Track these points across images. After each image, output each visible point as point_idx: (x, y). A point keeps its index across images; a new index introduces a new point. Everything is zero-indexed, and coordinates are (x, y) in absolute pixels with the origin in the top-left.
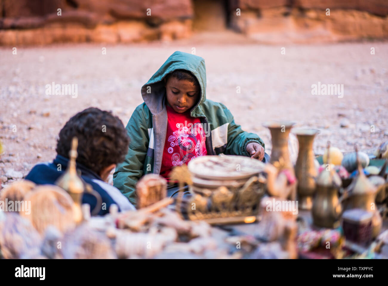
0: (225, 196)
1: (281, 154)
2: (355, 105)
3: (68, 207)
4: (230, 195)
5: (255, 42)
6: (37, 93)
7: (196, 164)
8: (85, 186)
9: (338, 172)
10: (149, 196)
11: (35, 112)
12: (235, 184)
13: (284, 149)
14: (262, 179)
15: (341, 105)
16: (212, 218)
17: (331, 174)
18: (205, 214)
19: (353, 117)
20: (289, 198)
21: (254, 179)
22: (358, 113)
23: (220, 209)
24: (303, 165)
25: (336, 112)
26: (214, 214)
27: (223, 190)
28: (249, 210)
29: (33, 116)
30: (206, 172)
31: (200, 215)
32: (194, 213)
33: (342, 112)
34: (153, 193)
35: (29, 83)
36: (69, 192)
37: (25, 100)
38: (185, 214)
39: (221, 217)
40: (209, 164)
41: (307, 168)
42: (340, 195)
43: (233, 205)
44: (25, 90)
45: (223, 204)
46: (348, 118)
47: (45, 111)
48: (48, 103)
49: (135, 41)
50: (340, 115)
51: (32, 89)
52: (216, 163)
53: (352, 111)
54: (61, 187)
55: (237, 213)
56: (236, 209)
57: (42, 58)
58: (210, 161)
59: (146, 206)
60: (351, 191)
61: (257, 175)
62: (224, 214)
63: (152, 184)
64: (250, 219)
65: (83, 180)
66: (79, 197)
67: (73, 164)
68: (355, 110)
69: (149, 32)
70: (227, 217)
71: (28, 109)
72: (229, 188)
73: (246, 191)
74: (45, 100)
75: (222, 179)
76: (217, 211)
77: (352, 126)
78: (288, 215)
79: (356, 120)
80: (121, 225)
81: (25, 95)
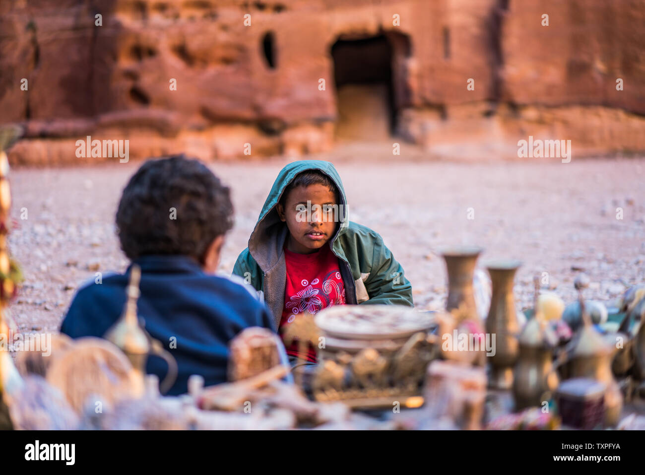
0: (373, 363)
1: (462, 298)
2: (600, 255)
3: (123, 375)
4: (382, 362)
5: (437, 159)
6: (81, 236)
7: (330, 317)
8: (150, 342)
9: (556, 328)
10: (252, 364)
11: (75, 264)
12: (390, 346)
13: (468, 291)
14: (431, 338)
15: (577, 254)
16: (353, 398)
17: (540, 327)
18: (341, 393)
19: (596, 272)
20: (475, 364)
21: (418, 338)
22: (605, 266)
23: (366, 383)
24: (499, 317)
25: (569, 264)
26: (354, 392)
27: (370, 354)
28: (411, 387)
29: (72, 269)
30: (343, 327)
31: (332, 393)
32: (322, 390)
33: (578, 264)
34: (259, 358)
35: (67, 221)
36: (125, 351)
37: (59, 245)
38: (309, 393)
39: (366, 397)
40: (350, 318)
41: (505, 321)
42: (554, 358)
43: (385, 379)
44: (60, 231)
45: (370, 376)
46: (589, 274)
47: (92, 262)
48: (98, 250)
49: (241, 158)
50: (574, 269)
51: (72, 230)
52: (361, 317)
53: (594, 264)
54: (113, 343)
55: (392, 392)
56: (391, 384)
57: (89, 183)
58: (350, 313)
59: (246, 378)
60: (572, 351)
61: (425, 331)
62: (373, 392)
63: (257, 342)
64: (415, 402)
65: (148, 334)
66: (140, 360)
67: (131, 308)
68: (599, 261)
69: (265, 142)
70: (377, 397)
71: (65, 259)
72: (381, 352)
73: (407, 357)
74: (93, 245)
75: (369, 339)
76: (361, 387)
77: (594, 286)
78: (471, 386)
79: (601, 276)
80: (207, 404)
81: (61, 238)
